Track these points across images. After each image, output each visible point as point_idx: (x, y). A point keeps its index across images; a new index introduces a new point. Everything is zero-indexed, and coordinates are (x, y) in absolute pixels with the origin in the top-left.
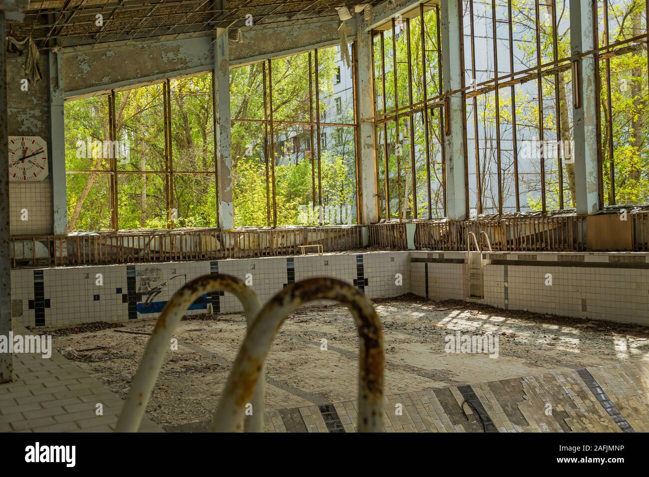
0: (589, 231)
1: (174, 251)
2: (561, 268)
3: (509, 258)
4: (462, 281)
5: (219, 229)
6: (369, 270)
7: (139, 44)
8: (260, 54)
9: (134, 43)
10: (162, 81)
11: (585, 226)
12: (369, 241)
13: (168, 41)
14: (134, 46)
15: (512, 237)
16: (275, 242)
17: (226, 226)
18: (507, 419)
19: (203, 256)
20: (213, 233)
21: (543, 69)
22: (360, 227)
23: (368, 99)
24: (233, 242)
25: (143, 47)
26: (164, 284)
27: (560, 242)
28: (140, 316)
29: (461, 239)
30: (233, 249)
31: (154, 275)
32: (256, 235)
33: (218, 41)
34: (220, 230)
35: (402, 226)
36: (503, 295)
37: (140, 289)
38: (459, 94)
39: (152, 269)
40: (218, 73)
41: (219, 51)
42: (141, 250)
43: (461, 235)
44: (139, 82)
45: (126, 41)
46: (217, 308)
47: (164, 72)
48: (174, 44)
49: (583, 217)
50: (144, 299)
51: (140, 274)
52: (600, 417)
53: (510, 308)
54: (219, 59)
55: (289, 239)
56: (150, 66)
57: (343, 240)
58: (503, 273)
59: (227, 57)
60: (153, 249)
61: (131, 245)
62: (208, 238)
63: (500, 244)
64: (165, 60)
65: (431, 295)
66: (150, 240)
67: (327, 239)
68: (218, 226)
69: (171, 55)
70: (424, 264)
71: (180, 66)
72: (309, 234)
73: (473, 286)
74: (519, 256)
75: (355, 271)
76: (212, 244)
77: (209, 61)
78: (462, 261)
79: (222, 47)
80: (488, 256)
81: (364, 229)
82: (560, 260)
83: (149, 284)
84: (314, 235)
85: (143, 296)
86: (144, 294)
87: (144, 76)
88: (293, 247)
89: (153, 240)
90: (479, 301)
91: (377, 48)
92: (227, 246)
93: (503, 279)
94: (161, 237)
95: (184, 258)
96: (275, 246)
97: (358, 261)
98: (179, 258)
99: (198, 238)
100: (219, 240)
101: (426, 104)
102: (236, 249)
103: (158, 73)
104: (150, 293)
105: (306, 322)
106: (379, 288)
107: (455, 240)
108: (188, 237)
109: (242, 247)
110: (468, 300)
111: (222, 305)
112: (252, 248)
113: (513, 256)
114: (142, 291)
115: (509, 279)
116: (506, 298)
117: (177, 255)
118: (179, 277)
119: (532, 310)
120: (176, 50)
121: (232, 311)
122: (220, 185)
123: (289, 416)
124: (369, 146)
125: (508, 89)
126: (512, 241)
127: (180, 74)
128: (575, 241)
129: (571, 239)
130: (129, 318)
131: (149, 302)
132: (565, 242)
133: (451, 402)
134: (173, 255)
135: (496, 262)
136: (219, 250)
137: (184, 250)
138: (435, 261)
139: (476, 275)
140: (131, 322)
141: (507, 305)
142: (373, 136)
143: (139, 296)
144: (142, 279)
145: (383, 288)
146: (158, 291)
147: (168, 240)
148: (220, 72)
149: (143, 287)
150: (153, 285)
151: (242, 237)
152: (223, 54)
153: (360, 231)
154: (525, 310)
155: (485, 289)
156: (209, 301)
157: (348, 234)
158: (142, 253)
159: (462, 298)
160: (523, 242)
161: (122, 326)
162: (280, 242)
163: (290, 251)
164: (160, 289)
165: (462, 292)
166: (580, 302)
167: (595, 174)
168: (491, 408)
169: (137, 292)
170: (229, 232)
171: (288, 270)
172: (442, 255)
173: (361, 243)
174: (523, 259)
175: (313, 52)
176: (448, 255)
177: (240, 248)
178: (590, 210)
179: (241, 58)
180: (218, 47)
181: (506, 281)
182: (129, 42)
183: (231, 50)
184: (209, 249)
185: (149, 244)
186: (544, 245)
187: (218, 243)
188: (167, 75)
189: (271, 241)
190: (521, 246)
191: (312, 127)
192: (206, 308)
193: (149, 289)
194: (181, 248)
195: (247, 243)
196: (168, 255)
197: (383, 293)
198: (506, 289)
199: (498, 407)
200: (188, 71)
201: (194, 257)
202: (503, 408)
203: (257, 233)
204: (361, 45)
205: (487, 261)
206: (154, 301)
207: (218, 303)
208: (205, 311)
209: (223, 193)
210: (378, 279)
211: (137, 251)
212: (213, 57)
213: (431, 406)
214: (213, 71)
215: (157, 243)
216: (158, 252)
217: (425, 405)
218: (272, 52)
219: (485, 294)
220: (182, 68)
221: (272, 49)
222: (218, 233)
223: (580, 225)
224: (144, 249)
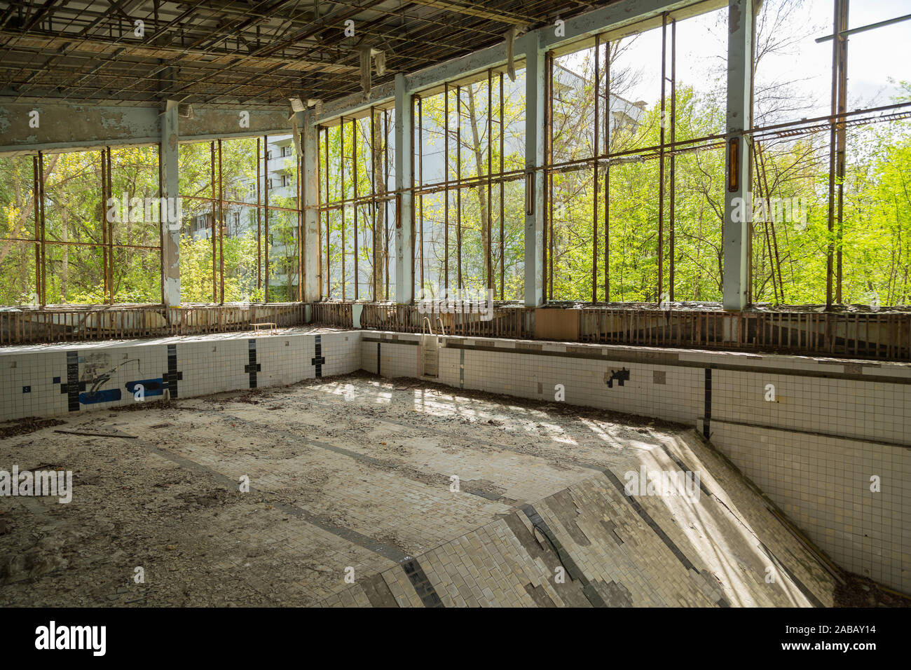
0: (539, 322)
1: (114, 328)
2: (518, 354)
3: (465, 343)
4: (416, 361)
5: (164, 305)
6: (326, 349)
7: (75, 105)
8: (210, 133)
9: (67, 102)
10: (100, 148)
11: (533, 318)
12: (312, 317)
13: (109, 106)
14: (68, 106)
15: (461, 322)
16: (223, 318)
17: (173, 301)
18: (572, 540)
19: (147, 333)
20: (158, 310)
21: (493, 178)
22: (304, 305)
23: (313, 188)
24: (179, 319)
25: (79, 109)
26: (113, 371)
27: (508, 330)
28: (83, 407)
29: (409, 321)
30: (179, 326)
31: (102, 361)
32: (204, 312)
33: (167, 114)
34: (165, 307)
35: (349, 306)
36: (459, 376)
37: (83, 377)
38: (409, 192)
39: (99, 355)
40: (165, 146)
41: (168, 125)
42: (74, 328)
43: (409, 317)
44: (74, 146)
45: (59, 100)
46: (174, 393)
47: (105, 138)
48: (116, 110)
49: (530, 309)
50: (88, 388)
51: (82, 361)
52: (637, 521)
53: (465, 387)
54: (168, 133)
55: (237, 316)
56: (86, 131)
57: (288, 317)
58: (459, 356)
59: (176, 131)
60: (89, 326)
61: (62, 322)
62: (153, 315)
63: (449, 327)
64: (105, 125)
65: (383, 372)
66: (86, 317)
67: (274, 316)
68: (163, 303)
69: (112, 122)
70: (376, 344)
71: (122, 135)
72: (257, 311)
73: (426, 365)
74: (476, 341)
75: (314, 351)
76: (158, 320)
77: (155, 133)
78: (416, 343)
79: (171, 121)
80: (444, 341)
81: (307, 306)
82: (518, 347)
83: (94, 371)
84: (262, 311)
85: (87, 385)
86: (89, 382)
87: (79, 140)
88: (240, 323)
89: (89, 317)
90: (434, 380)
91: (323, 140)
92: (174, 323)
93: (459, 361)
94: (99, 313)
95: (126, 335)
96: (223, 323)
97: (316, 341)
98: (119, 335)
99: (141, 314)
100: (165, 317)
101: (374, 198)
102: (183, 326)
103: (96, 139)
104: (96, 381)
105: (279, 408)
106: (334, 366)
107: (402, 322)
108: (131, 315)
109: (189, 324)
110: (422, 378)
111: (179, 390)
112: (200, 324)
113: (471, 340)
114: (86, 380)
115: (465, 362)
116: (462, 378)
117: (117, 332)
118: (131, 363)
119: (488, 390)
120: (119, 117)
121: (191, 395)
122: (166, 261)
123: (373, 588)
124: (313, 231)
125: (456, 192)
126: (461, 326)
127: (123, 143)
128: (523, 329)
129: (520, 328)
130: (70, 411)
131: (94, 390)
132: (513, 329)
133: (523, 530)
134: (113, 332)
135: (451, 345)
136: (164, 327)
137: (126, 327)
138: (386, 341)
139: (430, 355)
140: (72, 415)
141: (462, 385)
142: (317, 222)
143: (82, 386)
144: (86, 366)
145: (338, 366)
146: (106, 378)
147: (107, 317)
148: (169, 147)
149: (87, 375)
150: (100, 372)
151: (189, 313)
152: (172, 128)
153: (304, 309)
154: (481, 390)
155: (440, 369)
156: (165, 386)
157: (293, 311)
158: (76, 331)
159: (416, 376)
160: (472, 327)
161: (63, 423)
162: (228, 318)
163: (238, 327)
164: (108, 376)
165: (415, 371)
166: (536, 385)
167: (541, 273)
168: (556, 530)
169: (80, 380)
170: (176, 309)
171: (250, 351)
172: (397, 336)
173: (304, 320)
174: (480, 344)
175: (262, 139)
176: (403, 336)
177: (187, 325)
178: (537, 304)
179: (190, 135)
180: (167, 121)
181: (462, 363)
182: (61, 101)
183: (180, 124)
184: (154, 326)
185: (84, 320)
186: (492, 331)
187: (164, 320)
188: (107, 142)
189: (219, 318)
190: (470, 331)
191: (259, 209)
192: (162, 393)
193: (95, 377)
194: (122, 325)
195: (194, 319)
196: (107, 333)
197: (338, 370)
198: (462, 370)
199: (560, 526)
200: (131, 141)
201: (137, 334)
202: (566, 527)
203: (205, 309)
204: (308, 137)
205: (443, 344)
206: (101, 389)
207: (176, 387)
208: (160, 397)
209: (170, 269)
210: (334, 357)
211: (70, 329)
212: (160, 130)
213: (508, 540)
214: (160, 144)
215: (94, 320)
216: (95, 329)
217: (502, 539)
218: (223, 133)
219: (440, 374)
220: (127, 137)
221: (223, 130)
222: (164, 309)
223: (528, 316)
224: (79, 326)
